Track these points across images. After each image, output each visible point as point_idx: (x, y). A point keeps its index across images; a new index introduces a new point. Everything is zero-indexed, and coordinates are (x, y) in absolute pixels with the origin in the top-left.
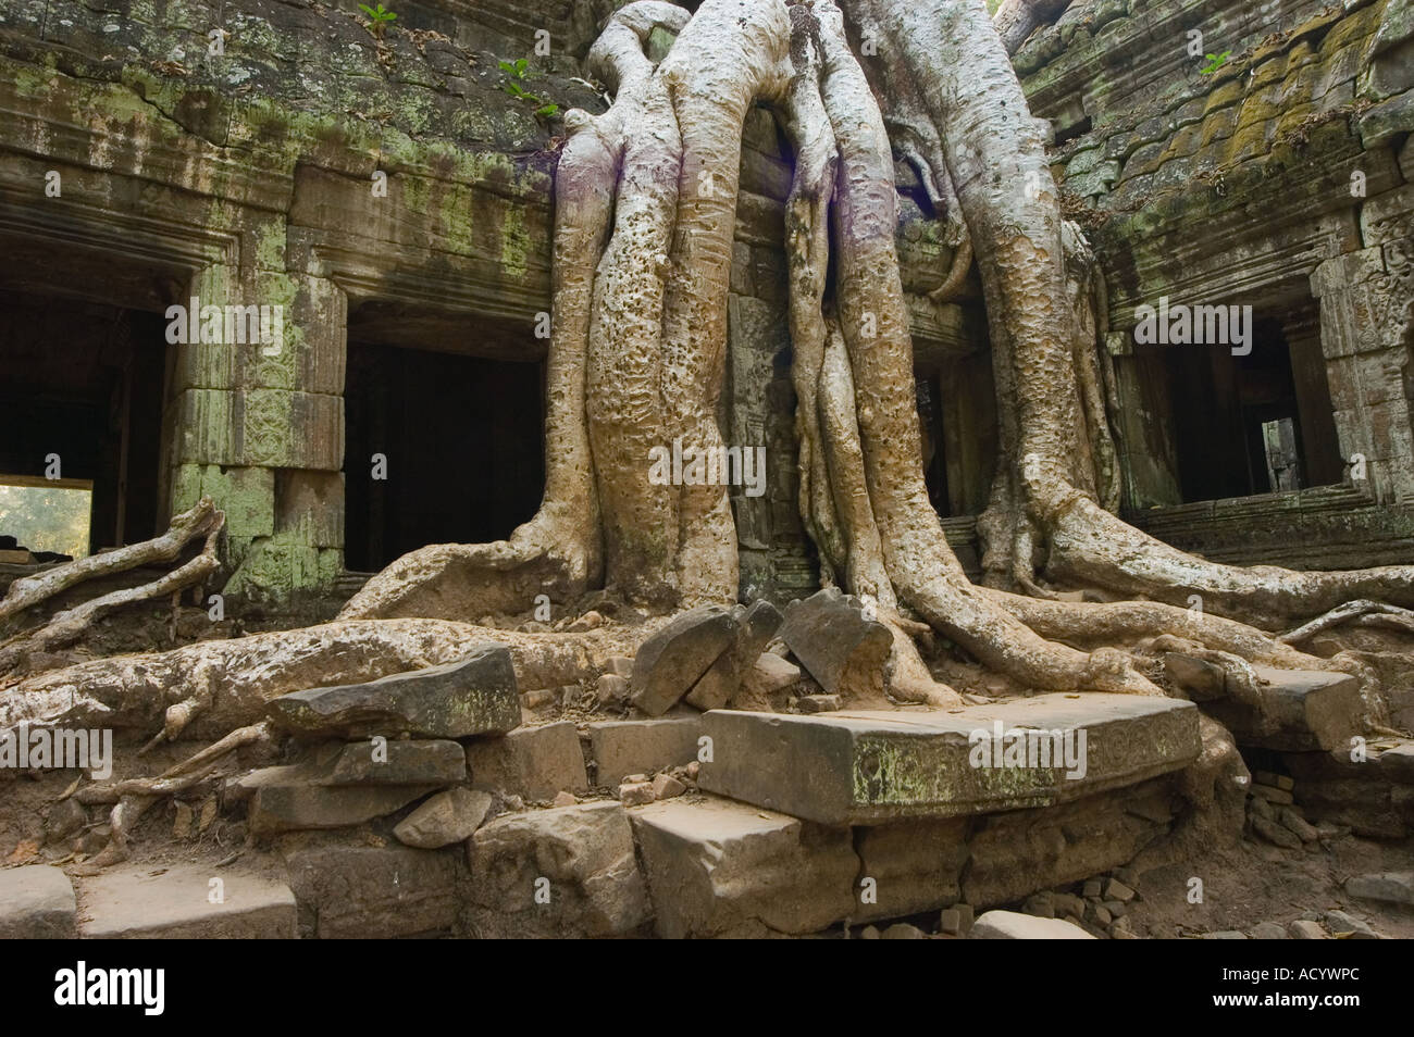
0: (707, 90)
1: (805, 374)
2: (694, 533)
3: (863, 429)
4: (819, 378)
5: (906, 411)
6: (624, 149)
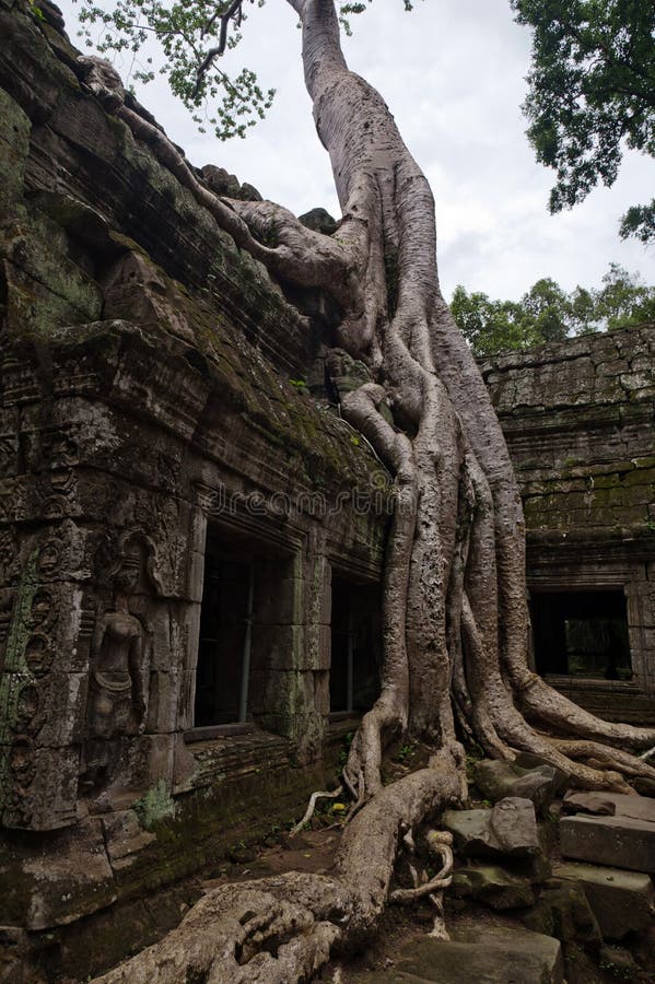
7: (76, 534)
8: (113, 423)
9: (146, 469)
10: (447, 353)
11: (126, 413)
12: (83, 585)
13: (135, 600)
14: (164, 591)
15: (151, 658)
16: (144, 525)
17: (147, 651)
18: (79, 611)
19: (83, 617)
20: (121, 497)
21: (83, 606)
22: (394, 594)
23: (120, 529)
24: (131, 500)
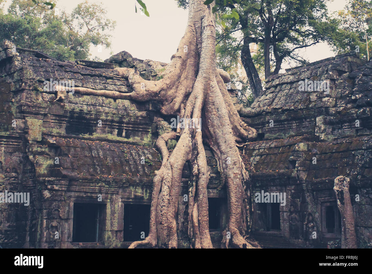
0: (177, 166)
1: (190, 211)
2: (171, 239)
3: (199, 220)
4: (192, 211)
5: (206, 218)
6: (163, 177)
7: (45, 211)
8: (49, 193)
9: (57, 198)
10: (214, 105)
11: (51, 190)
12: (46, 219)
13: (58, 220)
14: (63, 217)
15: (61, 229)
16: (58, 207)
17: (61, 228)
18: (45, 223)
19: (46, 224)
20: (52, 203)
21: (46, 222)
22: (152, 208)
23: (52, 209)
24: (55, 203)
